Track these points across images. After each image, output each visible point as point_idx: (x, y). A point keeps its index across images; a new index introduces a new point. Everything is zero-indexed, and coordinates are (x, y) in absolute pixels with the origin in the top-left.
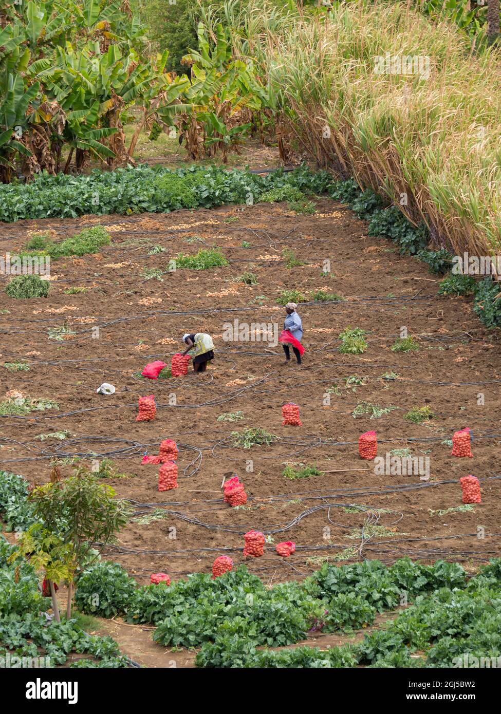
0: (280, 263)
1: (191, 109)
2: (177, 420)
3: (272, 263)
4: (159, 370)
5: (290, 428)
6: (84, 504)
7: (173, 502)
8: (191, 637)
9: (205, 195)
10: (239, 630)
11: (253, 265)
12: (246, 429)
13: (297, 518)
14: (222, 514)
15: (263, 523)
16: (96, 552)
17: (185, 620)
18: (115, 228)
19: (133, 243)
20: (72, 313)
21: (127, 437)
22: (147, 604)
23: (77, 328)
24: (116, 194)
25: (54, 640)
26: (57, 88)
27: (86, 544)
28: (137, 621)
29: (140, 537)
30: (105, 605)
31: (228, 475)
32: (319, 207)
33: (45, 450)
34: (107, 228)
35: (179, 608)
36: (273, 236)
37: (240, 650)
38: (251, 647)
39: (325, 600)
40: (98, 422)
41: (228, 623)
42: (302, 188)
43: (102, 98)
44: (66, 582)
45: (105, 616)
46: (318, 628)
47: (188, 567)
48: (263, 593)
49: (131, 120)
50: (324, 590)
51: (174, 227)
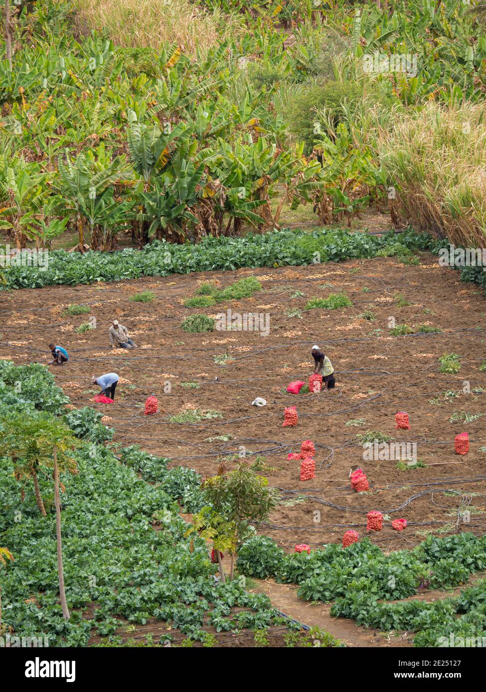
0: (392, 303)
1: (322, 186)
2: (315, 425)
3: (386, 304)
4: (300, 387)
5: (401, 431)
6: (243, 492)
7: (312, 490)
8: (327, 594)
9: (334, 251)
10: (364, 588)
11: (371, 305)
12: (368, 432)
13: (408, 501)
14: (349, 498)
15: (382, 504)
16: (252, 528)
17: (322, 581)
18: (265, 278)
19: (279, 289)
20: (232, 343)
21: (275, 439)
22: (292, 569)
23: (236, 355)
24: (265, 252)
25: (221, 596)
26: (219, 170)
27: (245, 522)
28: (285, 581)
29: (286, 517)
30: (260, 569)
31: (354, 468)
32: (422, 260)
33: (212, 449)
34: (258, 278)
35: (317, 571)
36: (387, 283)
37: (364, 604)
38: (373, 601)
39: (430, 564)
40: (253, 428)
41: (355, 582)
42: (409, 245)
43: (254, 177)
44: (230, 552)
45: (260, 578)
46: (425, 586)
47: (324, 539)
48: (382, 559)
49: (275, 195)
50: (429, 556)
51: (311, 277)
